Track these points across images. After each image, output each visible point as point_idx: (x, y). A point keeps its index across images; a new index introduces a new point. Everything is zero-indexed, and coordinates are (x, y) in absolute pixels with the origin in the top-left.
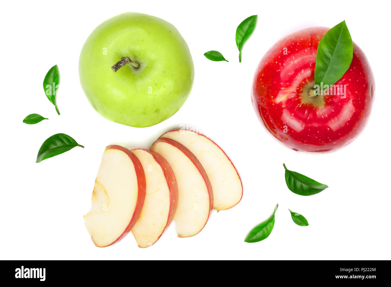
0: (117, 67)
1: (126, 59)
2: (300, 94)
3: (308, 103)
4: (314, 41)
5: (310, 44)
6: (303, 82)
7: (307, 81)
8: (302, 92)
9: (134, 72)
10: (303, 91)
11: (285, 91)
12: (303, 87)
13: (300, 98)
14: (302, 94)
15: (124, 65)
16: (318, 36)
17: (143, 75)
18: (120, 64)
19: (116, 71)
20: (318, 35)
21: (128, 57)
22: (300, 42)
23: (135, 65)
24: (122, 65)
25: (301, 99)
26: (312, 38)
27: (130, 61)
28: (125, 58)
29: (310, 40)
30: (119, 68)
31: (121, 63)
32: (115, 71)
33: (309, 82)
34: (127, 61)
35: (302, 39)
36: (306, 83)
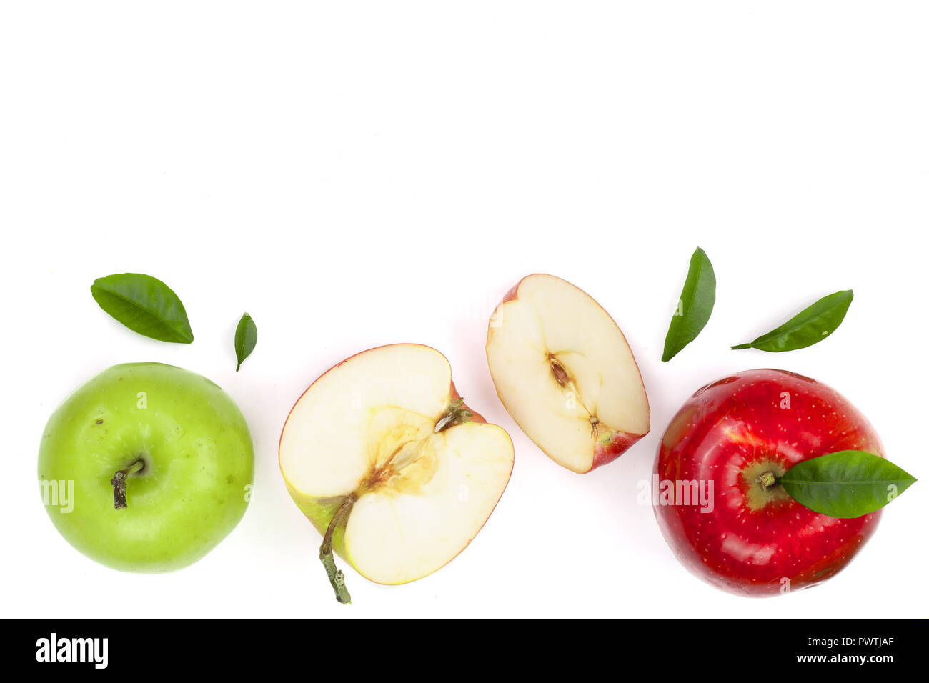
0: (120, 501)
1: (119, 477)
2: (754, 460)
3: (748, 482)
4: (853, 436)
5: (844, 433)
6: (777, 455)
7: (783, 460)
8: (760, 462)
9: (146, 476)
10: (763, 463)
11: (747, 434)
12: (769, 458)
13: (749, 464)
14: (758, 464)
15: (124, 485)
16: (863, 439)
17: (160, 466)
18: (119, 492)
19: (125, 505)
20: (866, 439)
21: (116, 473)
22: (839, 415)
23: (137, 468)
24: (123, 490)
25: (748, 466)
26: (855, 432)
27: (125, 472)
28: (115, 478)
29: (851, 429)
30: (124, 497)
31: (119, 489)
32: (125, 508)
33: (781, 464)
34: (122, 478)
35: (844, 416)
36: (778, 461)
